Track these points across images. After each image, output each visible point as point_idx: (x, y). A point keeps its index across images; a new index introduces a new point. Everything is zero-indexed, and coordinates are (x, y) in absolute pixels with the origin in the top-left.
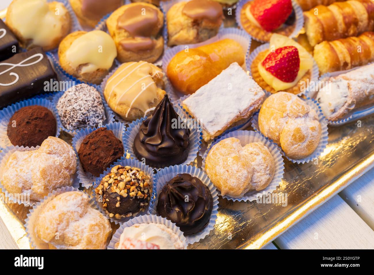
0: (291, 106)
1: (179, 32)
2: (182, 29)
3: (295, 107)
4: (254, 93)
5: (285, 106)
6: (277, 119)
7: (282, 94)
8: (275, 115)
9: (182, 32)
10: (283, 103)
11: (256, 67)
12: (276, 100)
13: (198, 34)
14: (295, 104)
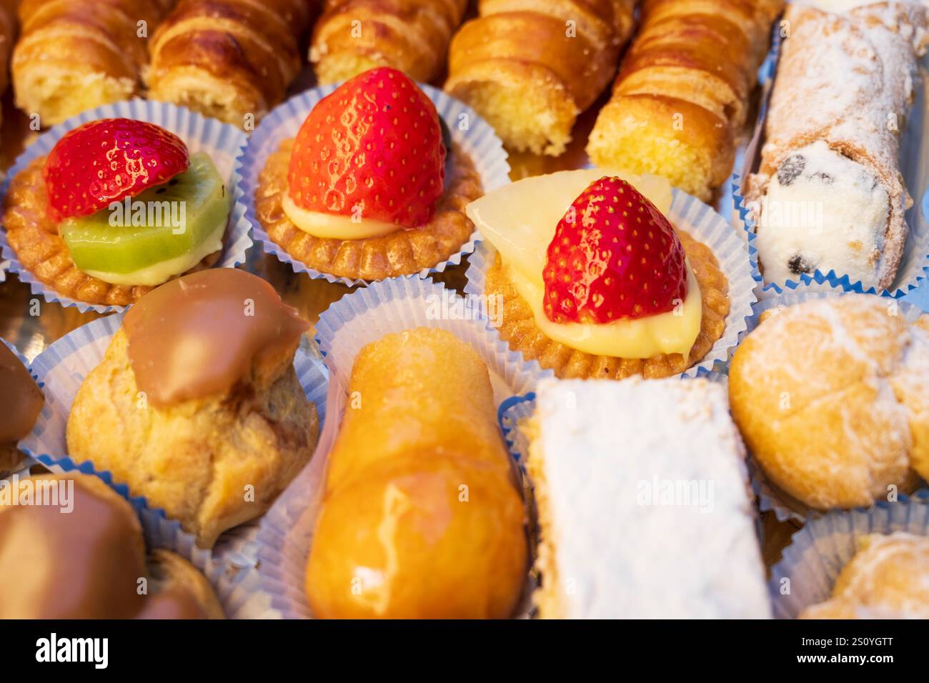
0: (860, 340)
1: (211, 477)
2: (212, 459)
3: (870, 333)
4: (704, 415)
5: (845, 360)
6: (869, 420)
7: (780, 336)
8: (845, 414)
9: (223, 469)
10: (828, 355)
11: (548, 342)
12: (790, 369)
13: (272, 424)
14: (860, 323)
